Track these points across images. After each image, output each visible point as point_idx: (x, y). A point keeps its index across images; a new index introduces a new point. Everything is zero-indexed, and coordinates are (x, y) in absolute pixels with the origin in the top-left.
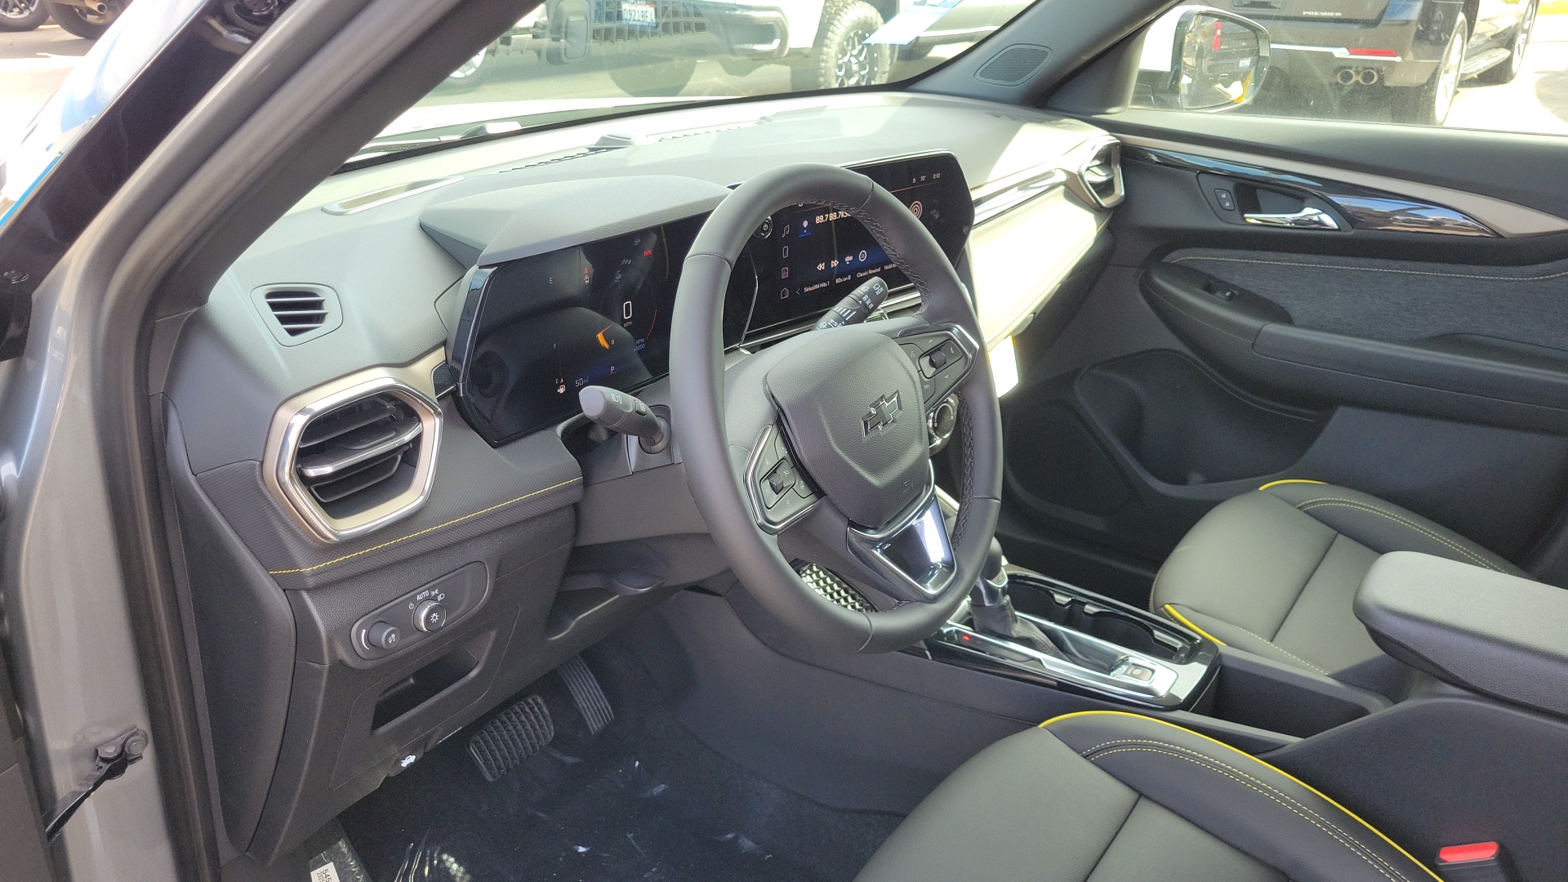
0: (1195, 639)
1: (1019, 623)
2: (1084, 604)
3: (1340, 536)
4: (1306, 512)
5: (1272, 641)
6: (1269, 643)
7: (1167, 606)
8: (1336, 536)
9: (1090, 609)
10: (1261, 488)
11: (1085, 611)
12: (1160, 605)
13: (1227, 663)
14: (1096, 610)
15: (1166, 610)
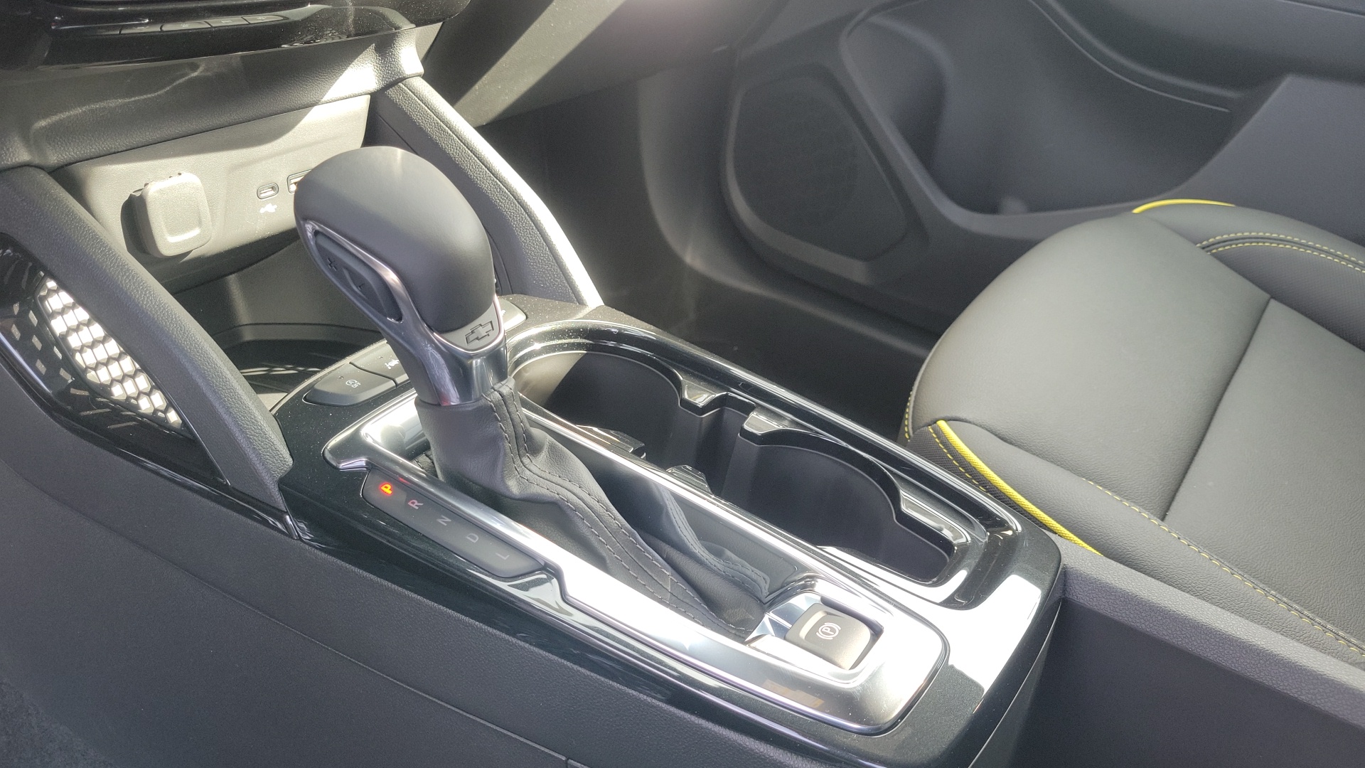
0: (1003, 524)
1: (543, 455)
2: (748, 409)
3: (1273, 303)
4: (1220, 258)
5: (1163, 518)
6: (1156, 521)
7: (942, 424)
8: (1268, 303)
9: (759, 423)
10: (1136, 211)
11: (746, 427)
12: (928, 420)
13: (1081, 596)
14: (775, 426)
15: (939, 433)
